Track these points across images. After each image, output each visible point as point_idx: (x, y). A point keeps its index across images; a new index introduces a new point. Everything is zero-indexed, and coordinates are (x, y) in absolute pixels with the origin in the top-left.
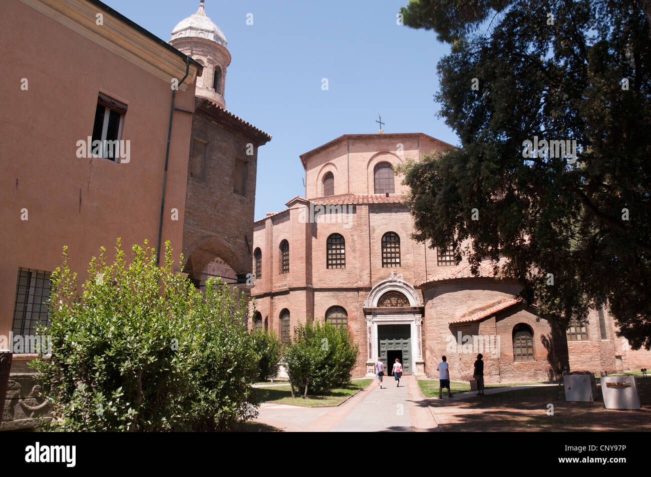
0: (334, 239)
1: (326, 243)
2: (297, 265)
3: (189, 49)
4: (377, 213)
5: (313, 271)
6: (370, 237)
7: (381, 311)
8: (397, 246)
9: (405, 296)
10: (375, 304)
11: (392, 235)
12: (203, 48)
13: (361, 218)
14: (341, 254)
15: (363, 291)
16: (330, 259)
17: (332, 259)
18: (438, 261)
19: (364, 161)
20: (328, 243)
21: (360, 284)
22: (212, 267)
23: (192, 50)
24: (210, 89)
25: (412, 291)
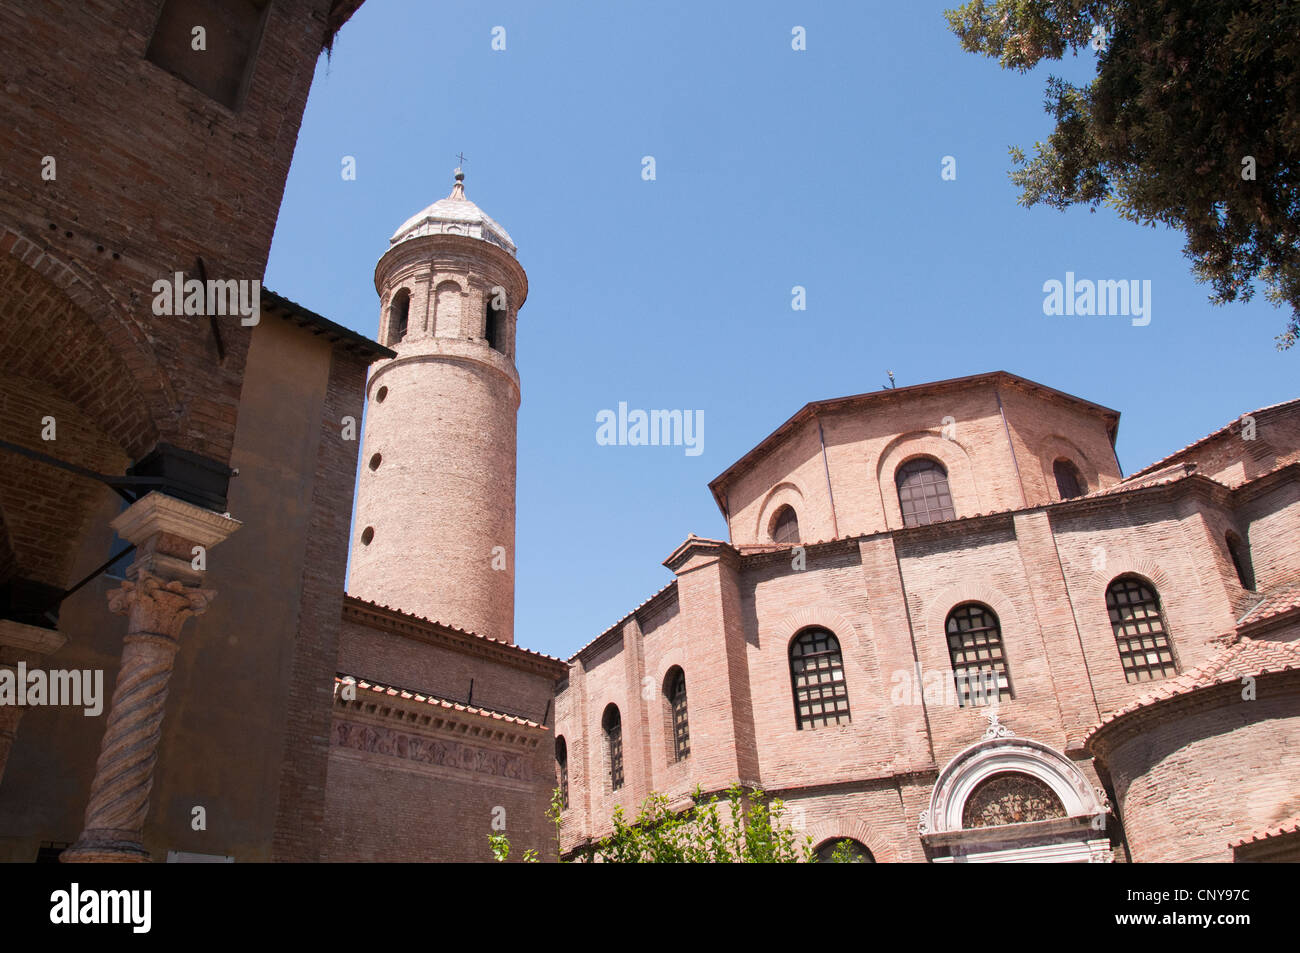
0: (808, 643)
1: (786, 657)
2: (711, 727)
3: (426, 262)
4: (922, 554)
5: (757, 741)
6: (910, 623)
7: (976, 841)
8: (993, 641)
9: (1045, 786)
10: (954, 822)
11: (974, 612)
12: (458, 256)
13: (876, 574)
14: (833, 684)
15: (912, 784)
16: (804, 703)
17: (810, 703)
18: (1127, 670)
19: (867, 461)
20: (792, 659)
21: (902, 764)
22: (463, 747)
23: (433, 264)
24: (477, 340)
25: (1063, 768)
